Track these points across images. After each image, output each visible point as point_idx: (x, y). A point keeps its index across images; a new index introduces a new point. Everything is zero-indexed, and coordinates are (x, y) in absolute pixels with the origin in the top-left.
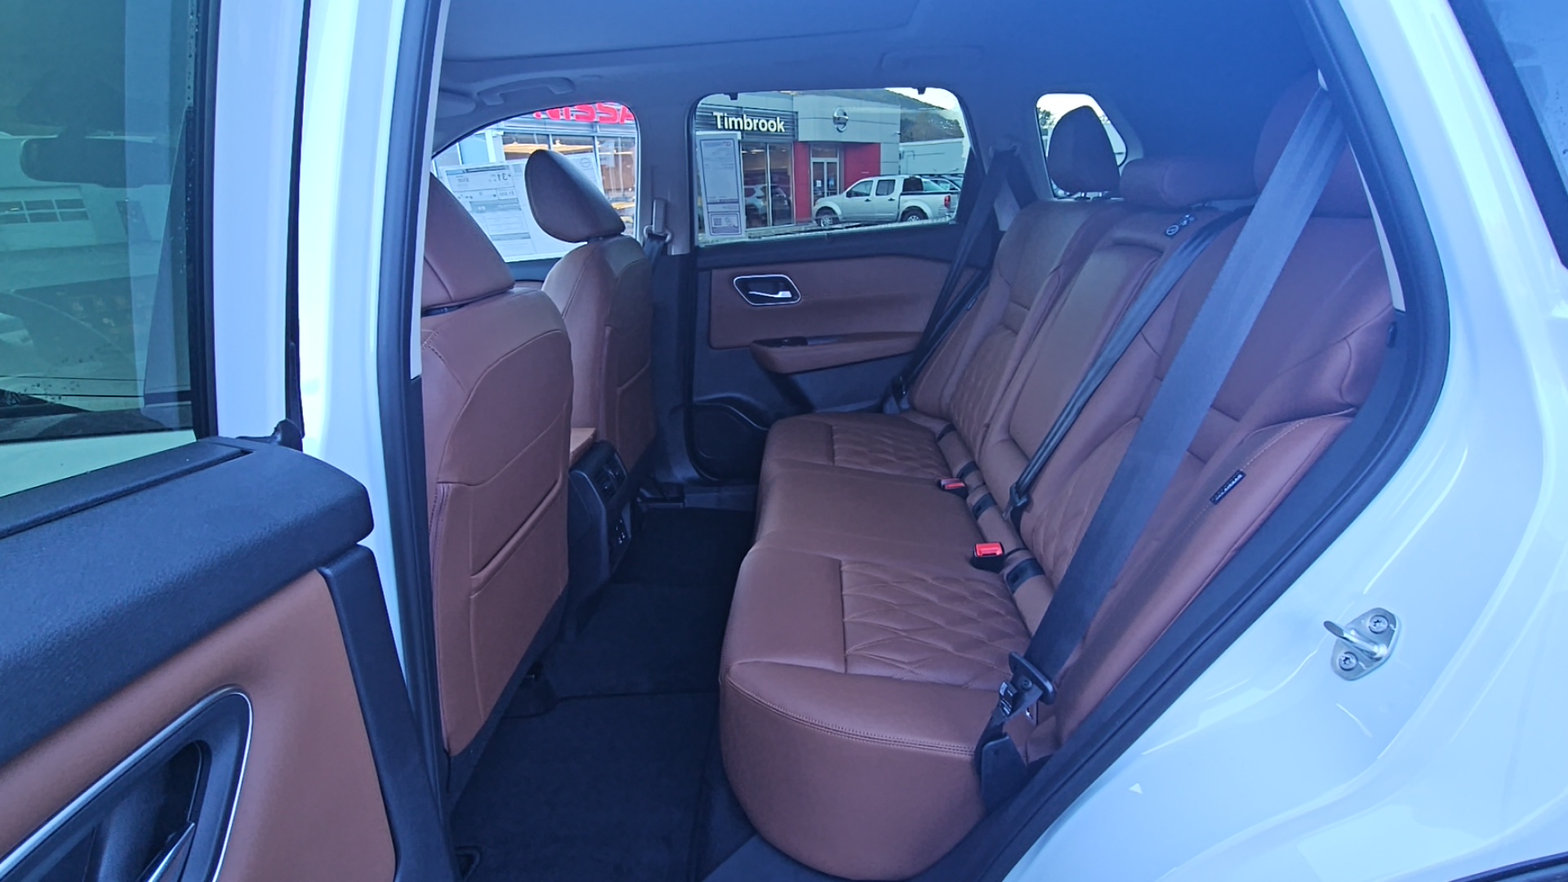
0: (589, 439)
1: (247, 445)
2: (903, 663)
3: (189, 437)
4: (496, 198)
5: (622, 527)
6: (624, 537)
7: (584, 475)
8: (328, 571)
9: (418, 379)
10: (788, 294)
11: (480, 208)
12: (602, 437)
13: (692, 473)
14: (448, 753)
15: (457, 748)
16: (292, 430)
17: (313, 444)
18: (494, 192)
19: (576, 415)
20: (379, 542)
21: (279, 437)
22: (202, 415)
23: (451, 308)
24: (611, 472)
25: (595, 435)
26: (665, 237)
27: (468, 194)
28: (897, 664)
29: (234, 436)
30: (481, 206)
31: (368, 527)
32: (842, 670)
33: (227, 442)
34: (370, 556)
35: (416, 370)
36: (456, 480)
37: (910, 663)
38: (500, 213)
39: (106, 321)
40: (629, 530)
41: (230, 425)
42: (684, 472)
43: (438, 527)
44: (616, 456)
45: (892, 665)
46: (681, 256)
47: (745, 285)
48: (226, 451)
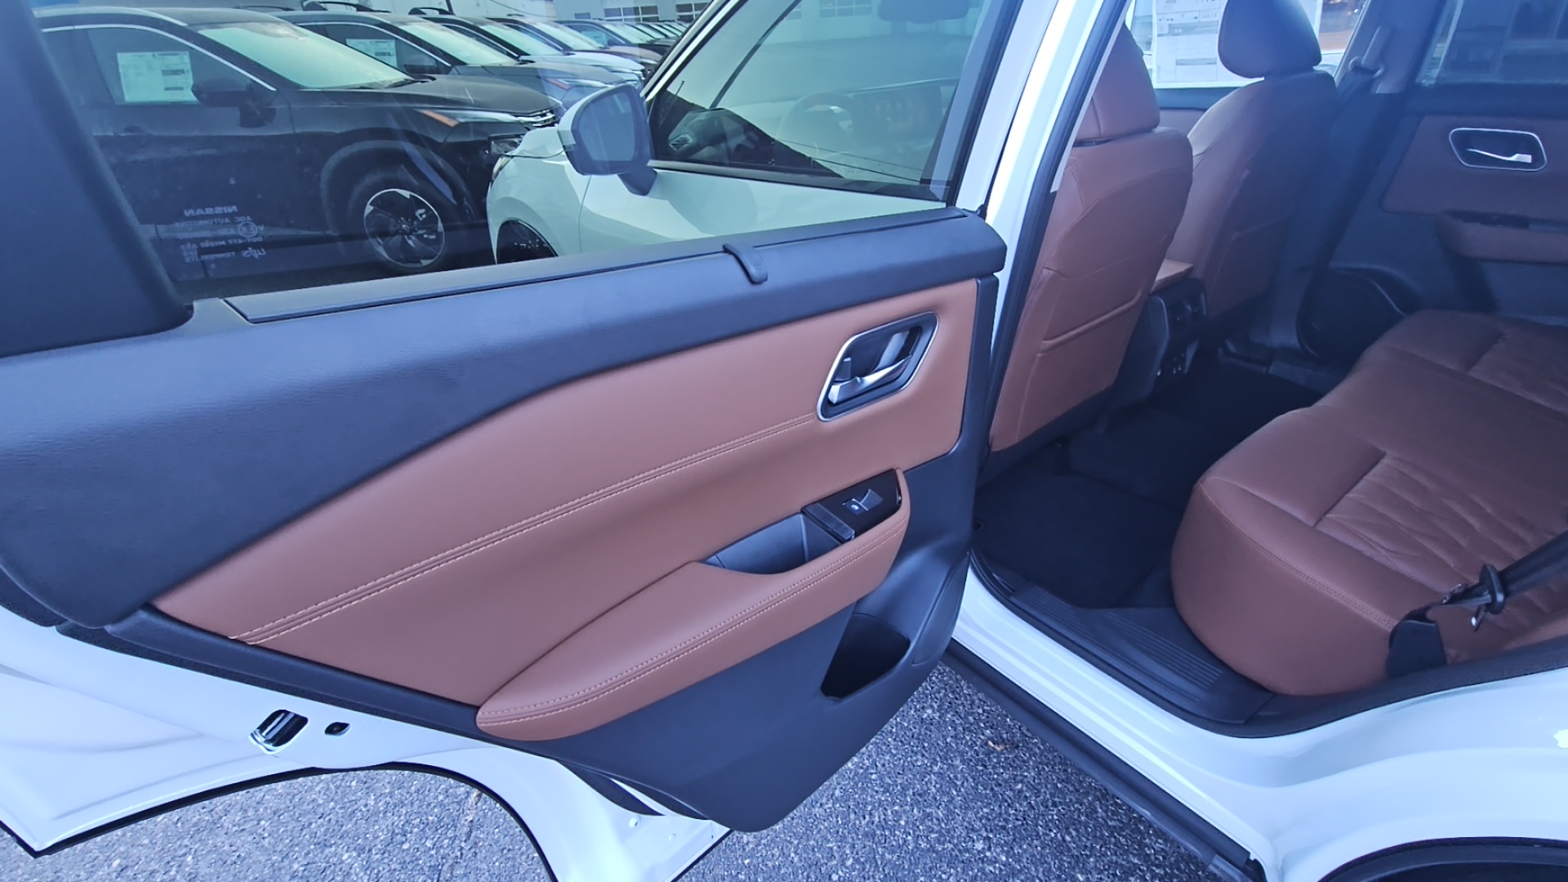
0: (1181, 272)
1: (966, 213)
2: (1383, 548)
3: (944, 205)
4: (1197, 20)
5: (1182, 360)
6: (1180, 369)
7: (1162, 301)
8: (979, 282)
9: (1055, 193)
10: (1528, 158)
11: (1176, 31)
12: (1198, 274)
13: (1293, 341)
14: (989, 447)
15: (997, 446)
16: (983, 211)
17: (990, 219)
18: (1196, 14)
19: (1173, 248)
20: (1003, 277)
21: (979, 212)
22: (951, 196)
23: (1098, 143)
24: (1189, 308)
25: (1189, 271)
26: (1375, 72)
27: (1169, 17)
28: (1373, 545)
29: (961, 208)
30: (1178, 28)
31: (1000, 268)
32: (1311, 524)
33: (958, 210)
34: (997, 282)
35: (1055, 188)
36: (1055, 269)
37: (1388, 551)
38: (1194, 36)
39: (889, 119)
40: (1188, 363)
41: (962, 203)
42: (1284, 336)
43: (1033, 297)
44: (1203, 296)
45: (1370, 545)
46: (1390, 95)
47: (1464, 141)
48: (958, 214)
